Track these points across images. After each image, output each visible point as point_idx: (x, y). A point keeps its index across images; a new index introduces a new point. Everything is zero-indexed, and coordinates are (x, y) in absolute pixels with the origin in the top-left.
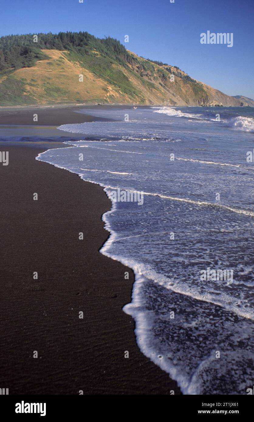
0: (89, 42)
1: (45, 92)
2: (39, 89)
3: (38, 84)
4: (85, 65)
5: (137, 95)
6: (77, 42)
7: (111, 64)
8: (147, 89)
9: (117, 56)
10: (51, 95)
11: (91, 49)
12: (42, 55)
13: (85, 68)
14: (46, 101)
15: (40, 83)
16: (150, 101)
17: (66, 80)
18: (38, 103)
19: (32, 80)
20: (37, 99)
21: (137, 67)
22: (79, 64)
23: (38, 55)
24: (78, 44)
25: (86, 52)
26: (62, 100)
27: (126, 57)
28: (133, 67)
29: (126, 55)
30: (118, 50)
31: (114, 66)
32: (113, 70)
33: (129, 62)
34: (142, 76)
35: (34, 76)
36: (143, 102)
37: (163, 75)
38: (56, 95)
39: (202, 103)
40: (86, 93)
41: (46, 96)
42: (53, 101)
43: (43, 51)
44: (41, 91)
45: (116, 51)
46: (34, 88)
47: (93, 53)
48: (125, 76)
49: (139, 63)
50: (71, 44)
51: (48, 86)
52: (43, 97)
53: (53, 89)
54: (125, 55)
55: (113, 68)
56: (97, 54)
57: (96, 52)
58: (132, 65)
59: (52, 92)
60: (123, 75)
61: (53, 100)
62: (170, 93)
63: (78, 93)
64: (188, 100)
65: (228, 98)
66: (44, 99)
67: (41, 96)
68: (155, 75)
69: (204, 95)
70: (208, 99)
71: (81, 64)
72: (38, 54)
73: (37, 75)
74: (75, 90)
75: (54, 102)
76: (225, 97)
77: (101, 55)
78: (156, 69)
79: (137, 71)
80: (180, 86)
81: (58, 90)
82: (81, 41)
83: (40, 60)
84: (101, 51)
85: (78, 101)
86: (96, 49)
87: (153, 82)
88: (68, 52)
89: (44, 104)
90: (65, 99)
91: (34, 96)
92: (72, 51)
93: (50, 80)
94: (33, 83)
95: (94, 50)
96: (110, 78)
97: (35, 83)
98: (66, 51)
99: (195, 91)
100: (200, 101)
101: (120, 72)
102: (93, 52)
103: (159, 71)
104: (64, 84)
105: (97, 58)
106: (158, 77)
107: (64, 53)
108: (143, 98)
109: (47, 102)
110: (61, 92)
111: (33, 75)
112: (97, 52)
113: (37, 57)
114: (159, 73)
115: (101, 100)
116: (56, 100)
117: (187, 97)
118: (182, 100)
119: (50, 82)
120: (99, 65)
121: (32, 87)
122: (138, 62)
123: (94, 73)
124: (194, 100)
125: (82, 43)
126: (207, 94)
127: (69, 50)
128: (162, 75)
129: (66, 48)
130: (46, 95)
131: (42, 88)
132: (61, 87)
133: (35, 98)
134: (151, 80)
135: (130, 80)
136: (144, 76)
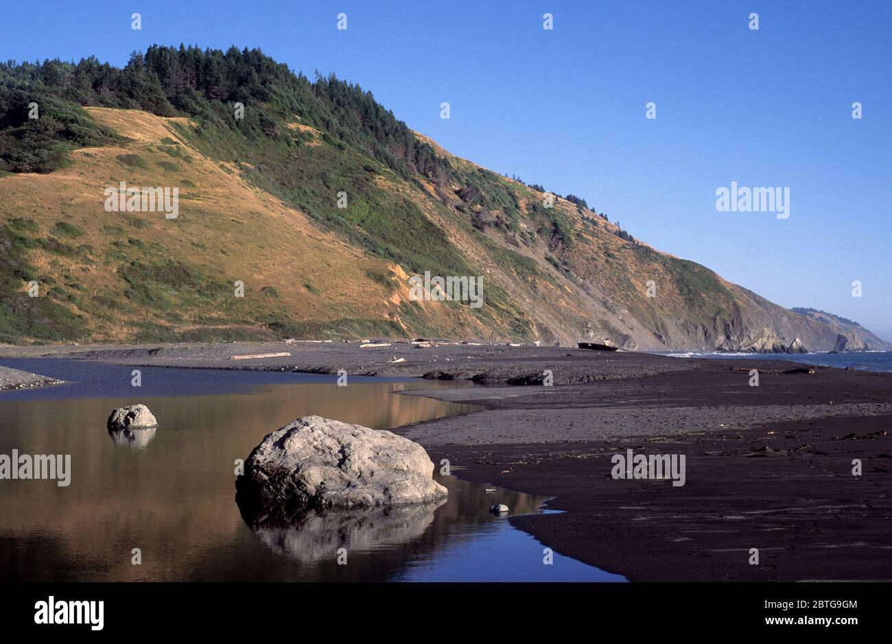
0: (274, 87)
1: (124, 285)
2: (93, 270)
3: (90, 248)
4: (262, 177)
5: (496, 306)
6: (224, 85)
7: (367, 174)
8: (514, 280)
9: (380, 147)
10: (148, 298)
11: (282, 114)
12: (89, 126)
13: (266, 190)
14: (132, 324)
15: (97, 239)
16: (545, 331)
17: (210, 233)
18: (89, 332)
19: (61, 226)
20: (87, 315)
21: (457, 192)
22: (237, 171)
23: (74, 127)
24: (226, 95)
25: (266, 125)
26: (200, 320)
27: (412, 152)
28: (443, 190)
29: (411, 145)
30: (379, 125)
31: (381, 181)
32: (378, 199)
33: (425, 174)
34: (481, 229)
35: (70, 212)
36: (524, 332)
37: (555, 224)
38: (173, 300)
39: (721, 338)
40: (303, 290)
41: (125, 301)
42: (160, 327)
43: (94, 111)
44: (103, 278)
45: (371, 128)
46: (73, 265)
47: (291, 131)
48: (431, 224)
49: (459, 179)
50: (199, 94)
51: (134, 254)
52: (113, 305)
53: (158, 269)
54: (406, 145)
55: (381, 192)
56: (310, 135)
57: (303, 128)
58: (438, 184)
59: (151, 285)
60: (424, 218)
61: (163, 322)
62: (593, 297)
63: (273, 292)
64: (663, 326)
65: (785, 319)
66: (117, 314)
67: (102, 301)
68: (523, 225)
69: (723, 306)
70: (744, 320)
71: (247, 171)
72: (72, 121)
73: (83, 205)
74: (256, 276)
75: (167, 329)
76: (773, 312)
77: (325, 138)
78: (522, 203)
79: (457, 208)
80: (625, 270)
81: (179, 275)
82: (242, 81)
83: (84, 145)
84: (320, 123)
85: (275, 326)
86: (301, 113)
87: (525, 251)
88: (193, 124)
89: (122, 336)
90: (214, 315)
91: (70, 298)
92: (206, 117)
93: (143, 230)
94: (64, 240)
95: (295, 120)
96: (372, 233)
97: (76, 243)
98: (183, 120)
99: (686, 290)
100: (711, 331)
101: (408, 209)
102: (293, 126)
103: (534, 208)
104: (203, 247)
105: (310, 151)
106: (536, 235)
107: (178, 126)
108: (518, 317)
109: (136, 330)
110: (194, 285)
111: (64, 204)
112: (308, 128)
113: (67, 135)
114: (538, 218)
115: (375, 323)
116: (177, 319)
117: (659, 312)
118: (640, 327)
119: (143, 236)
120: (323, 177)
121: (63, 261)
122: (455, 175)
123: (303, 209)
124: (686, 328)
125: (244, 90)
126: (735, 304)
127: (193, 114)
128: (547, 224)
129: (181, 107)
130: (127, 294)
131: (106, 263)
132: (193, 259)
133: (75, 310)
134: (517, 245)
135: (452, 240)
136: (486, 227)
